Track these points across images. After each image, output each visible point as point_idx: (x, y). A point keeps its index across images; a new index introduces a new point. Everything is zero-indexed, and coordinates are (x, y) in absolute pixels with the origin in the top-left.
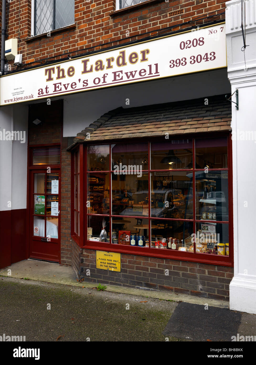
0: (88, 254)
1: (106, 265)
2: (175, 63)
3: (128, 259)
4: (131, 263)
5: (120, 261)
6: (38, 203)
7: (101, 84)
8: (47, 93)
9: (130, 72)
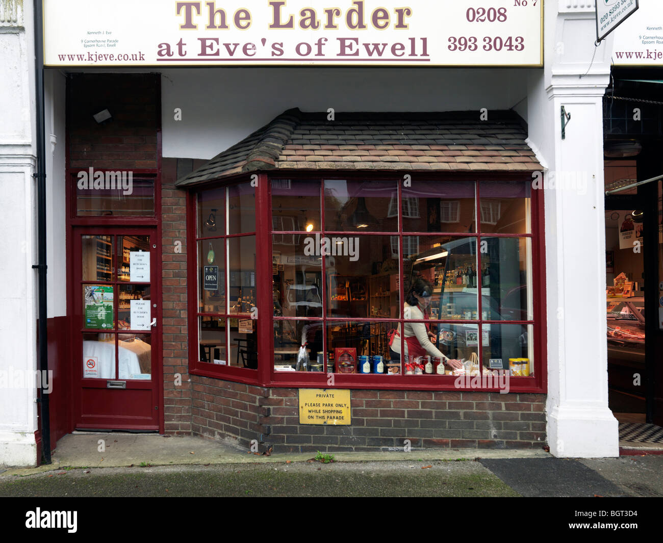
0: (281, 398)
1: (321, 414)
2: (457, 43)
3: (364, 399)
4: (370, 406)
5: (349, 405)
6: (94, 303)
7: (311, 56)
8: (180, 54)
9: (373, 44)
